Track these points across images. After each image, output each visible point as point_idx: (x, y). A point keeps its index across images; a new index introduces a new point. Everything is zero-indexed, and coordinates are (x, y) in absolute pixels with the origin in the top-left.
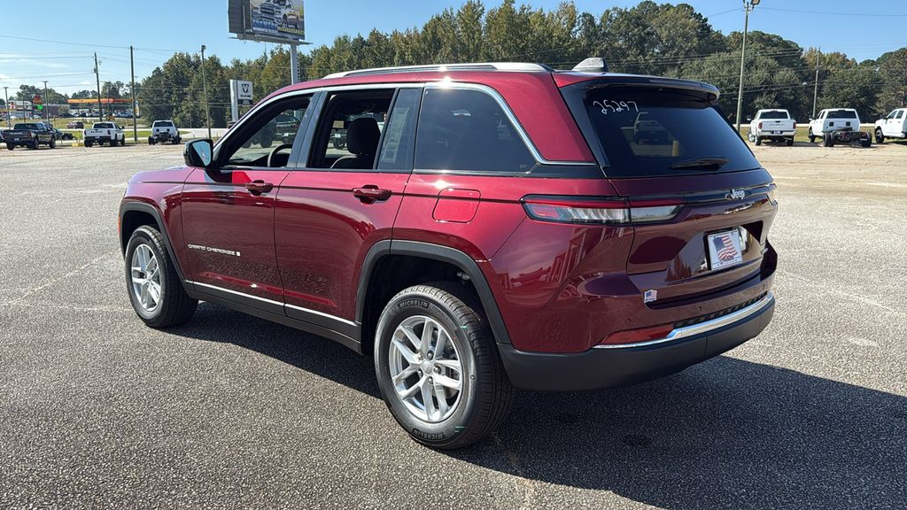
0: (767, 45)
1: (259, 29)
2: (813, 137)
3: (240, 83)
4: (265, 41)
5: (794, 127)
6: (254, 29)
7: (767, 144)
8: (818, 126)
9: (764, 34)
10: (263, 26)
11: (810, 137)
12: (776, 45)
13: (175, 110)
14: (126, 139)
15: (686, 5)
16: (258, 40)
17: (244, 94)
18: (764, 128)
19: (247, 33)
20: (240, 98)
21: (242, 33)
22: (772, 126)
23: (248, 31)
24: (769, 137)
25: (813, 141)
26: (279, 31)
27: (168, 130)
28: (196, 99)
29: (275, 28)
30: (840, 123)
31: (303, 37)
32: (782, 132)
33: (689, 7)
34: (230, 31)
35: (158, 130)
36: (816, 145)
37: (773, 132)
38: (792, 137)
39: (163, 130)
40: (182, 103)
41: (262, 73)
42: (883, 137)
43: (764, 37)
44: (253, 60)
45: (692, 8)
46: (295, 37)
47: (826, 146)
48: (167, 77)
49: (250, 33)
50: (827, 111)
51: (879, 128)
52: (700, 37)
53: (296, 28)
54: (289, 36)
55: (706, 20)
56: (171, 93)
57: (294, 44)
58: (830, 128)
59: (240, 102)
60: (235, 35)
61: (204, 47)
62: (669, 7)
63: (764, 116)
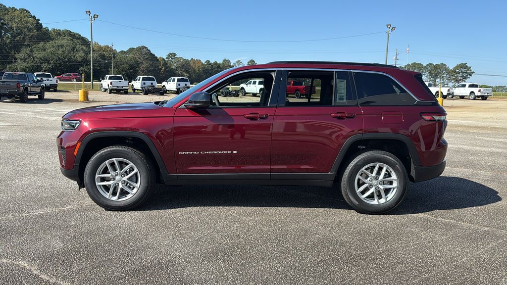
0: (73, 38)
2: (134, 90)
5: (128, 84)
7: (114, 93)
8: (137, 84)
9: (70, 32)
11: (133, 90)
12: (79, 39)
15: (25, 10)
18: (113, 85)
22: (117, 84)
24: (115, 89)
25: (134, 92)
30: (148, 83)
32: (122, 87)
33: (27, 11)
36: (137, 94)
37: (118, 87)
38: (127, 89)
42: (167, 90)
43: (72, 34)
45: (29, 12)
47: (145, 94)
50: (141, 77)
51: (164, 86)
52: (38, 30)
55: (39, 20)
58: (144, 86)
62: (14, 9)
63: (110, 78)
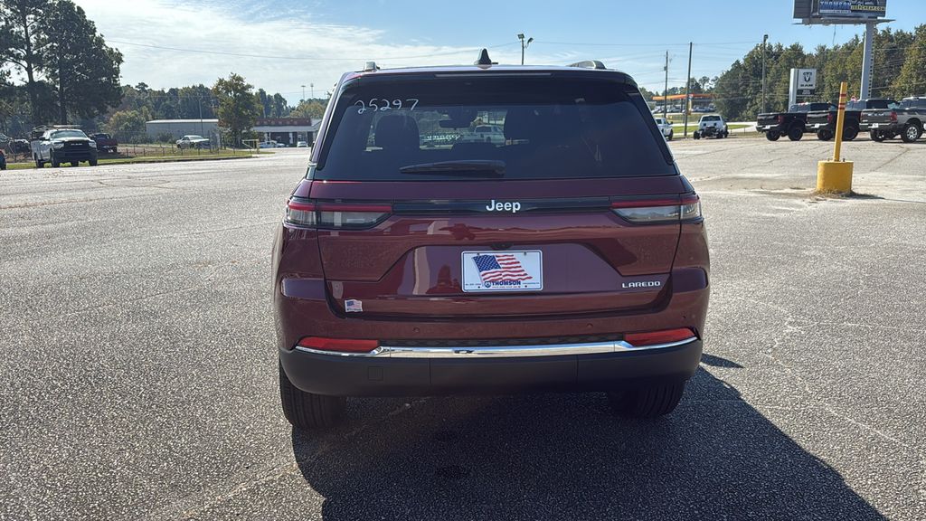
1: (827, 11)
3: (802, 71)
4: (834, 23)
6: (821, 11)
10: (832, 7)
13: (749, 104)
14: (674, 134)
16: (826, 23)
17: (805, 83)
19: (814, 17)
20: (800, 88)
21: (808, 17)
23: (814, 14)
26: (852, 11)
27: (715, 124)
28: (772, 91)
29: (847, 8)
31: (883, 14)
34: (795, 17)
35: (705, 125)
39: (710, 124)
40: (757, 96)
41: (849, 58)
44: (841, 45)
46: (872, 15)
48: (746, 70)
49: (817, 17)
53: (876, 5)
54: (864, 14)
56: (747, 86)
57: (871, 23)
59: (800, 92)
60: (800, 20)
61: (766, 37)
